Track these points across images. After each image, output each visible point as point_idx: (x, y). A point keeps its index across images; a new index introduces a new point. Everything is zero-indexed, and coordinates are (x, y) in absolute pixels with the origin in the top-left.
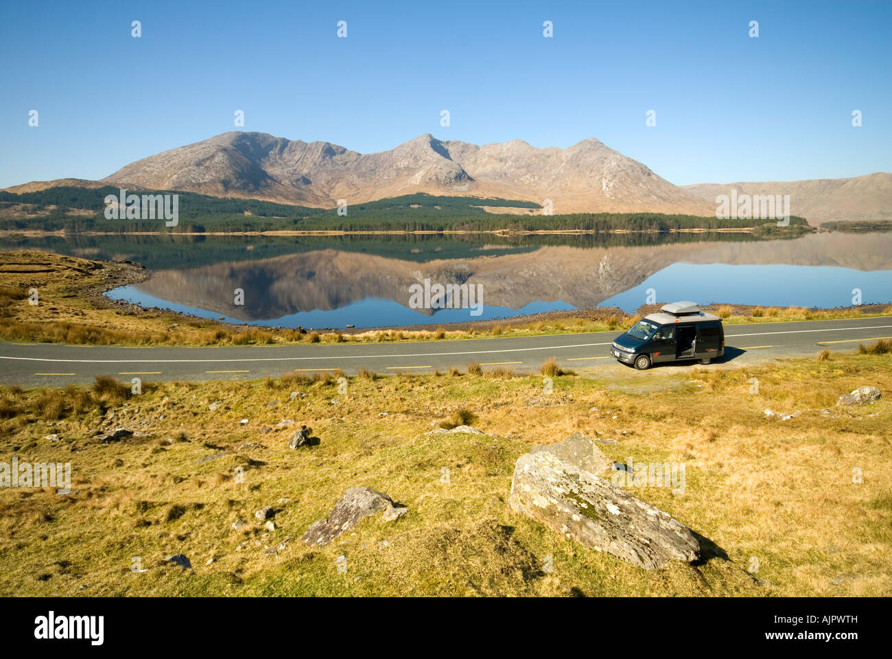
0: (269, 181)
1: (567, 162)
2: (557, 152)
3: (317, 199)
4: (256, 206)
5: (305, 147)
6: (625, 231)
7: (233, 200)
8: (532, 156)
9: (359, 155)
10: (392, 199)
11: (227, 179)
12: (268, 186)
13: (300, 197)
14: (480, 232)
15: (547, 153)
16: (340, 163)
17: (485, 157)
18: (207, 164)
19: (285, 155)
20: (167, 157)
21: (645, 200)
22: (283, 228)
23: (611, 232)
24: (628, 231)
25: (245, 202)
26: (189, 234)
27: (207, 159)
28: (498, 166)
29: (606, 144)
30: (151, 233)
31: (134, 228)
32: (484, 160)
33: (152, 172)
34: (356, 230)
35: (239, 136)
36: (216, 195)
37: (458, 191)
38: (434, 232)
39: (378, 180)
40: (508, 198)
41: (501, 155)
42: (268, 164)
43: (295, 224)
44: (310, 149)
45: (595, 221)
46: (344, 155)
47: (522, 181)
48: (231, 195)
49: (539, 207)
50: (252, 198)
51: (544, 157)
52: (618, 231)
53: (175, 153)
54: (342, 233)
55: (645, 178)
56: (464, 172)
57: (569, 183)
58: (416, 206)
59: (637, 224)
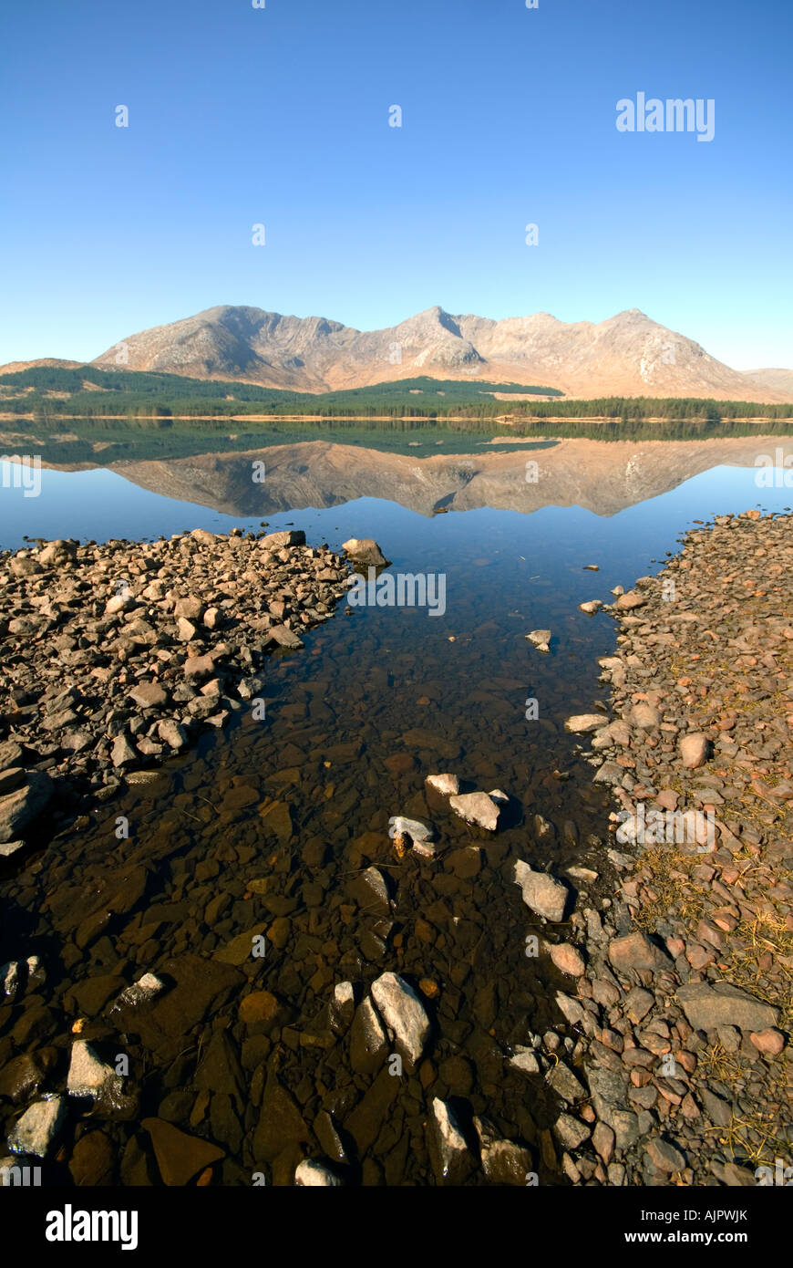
0: (257, 363)
1: (600, 340)
2: (589, 327)
3: (309, 384)
4: (239, 390)
5: (299, 324)
6: (661, 420)
7: (216, 383)
8: (558, 333)
9: (358, 332)
10: (391, 384)
11: (212, 359)
12: (256, 368)
13: (290, 381)
14: (479, 419)
15: (577, 329)
16: (336, 342)
17: (502, 334)
18: (190, 342)
19: (277, 333)
20: (151, 335)
21: (692, 387)
22: (257, 412)
23: (644, 420)
24: (666, 420)
25: (228, 386)
26: (154, 418)
27: (191, 336)
28: (518, 346)
29: (650, 316)
30: (118, 417)
31: (101, 412)
32: (501, 339)
33: (134, 352)
34: (335, 415)
35: (228, 311)
36: (198, 377)
37: (466, 374)
38: (426, 419)
39: (378, 362)
40: (524, 383)
41: (522, 332)
42: (258, 344)
43: (272, 409)
44: (304, 326)
45: (624, 405)
46: (341, 333)
47: (543, 364)
48: (215, 377)
49: (559, 394)
50: (237, 381)
51: (572, 333)
52: (653, 420)
53: (158, 331)
54: (320, 418)
55: (694, 359)
56: (475, 351)
57: (599, 366)
58: (416, 392)
59: (680, 410)
